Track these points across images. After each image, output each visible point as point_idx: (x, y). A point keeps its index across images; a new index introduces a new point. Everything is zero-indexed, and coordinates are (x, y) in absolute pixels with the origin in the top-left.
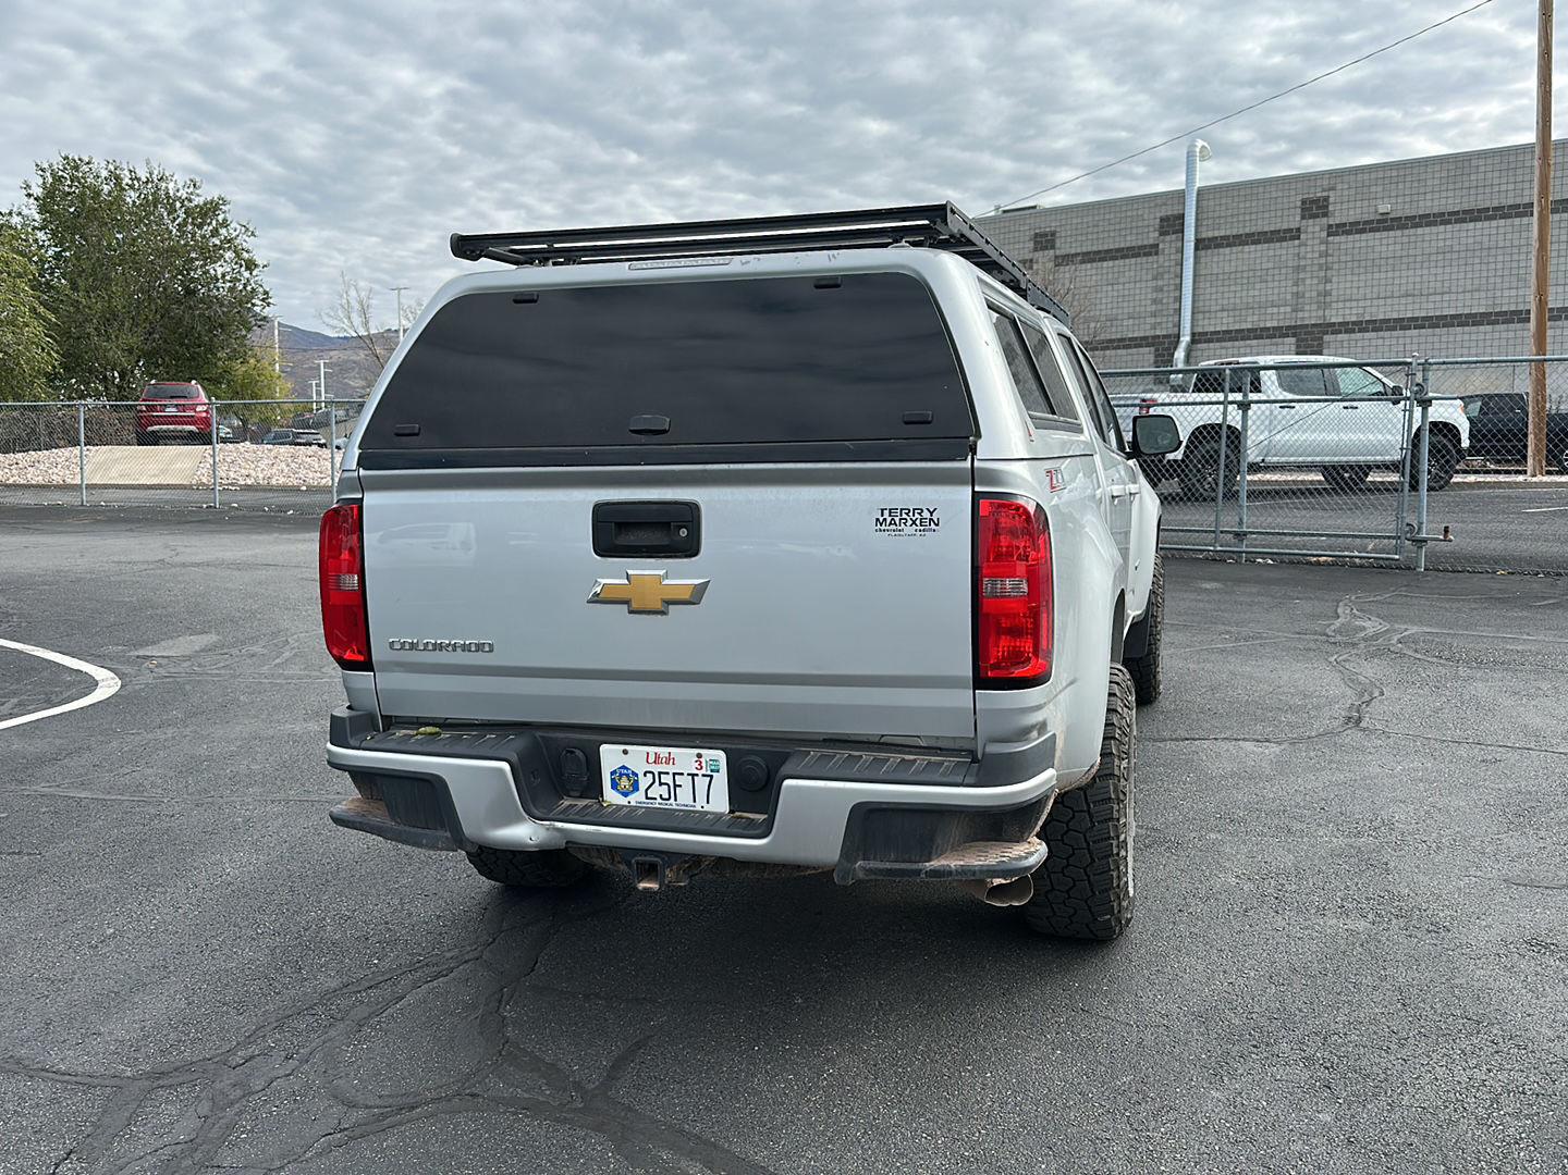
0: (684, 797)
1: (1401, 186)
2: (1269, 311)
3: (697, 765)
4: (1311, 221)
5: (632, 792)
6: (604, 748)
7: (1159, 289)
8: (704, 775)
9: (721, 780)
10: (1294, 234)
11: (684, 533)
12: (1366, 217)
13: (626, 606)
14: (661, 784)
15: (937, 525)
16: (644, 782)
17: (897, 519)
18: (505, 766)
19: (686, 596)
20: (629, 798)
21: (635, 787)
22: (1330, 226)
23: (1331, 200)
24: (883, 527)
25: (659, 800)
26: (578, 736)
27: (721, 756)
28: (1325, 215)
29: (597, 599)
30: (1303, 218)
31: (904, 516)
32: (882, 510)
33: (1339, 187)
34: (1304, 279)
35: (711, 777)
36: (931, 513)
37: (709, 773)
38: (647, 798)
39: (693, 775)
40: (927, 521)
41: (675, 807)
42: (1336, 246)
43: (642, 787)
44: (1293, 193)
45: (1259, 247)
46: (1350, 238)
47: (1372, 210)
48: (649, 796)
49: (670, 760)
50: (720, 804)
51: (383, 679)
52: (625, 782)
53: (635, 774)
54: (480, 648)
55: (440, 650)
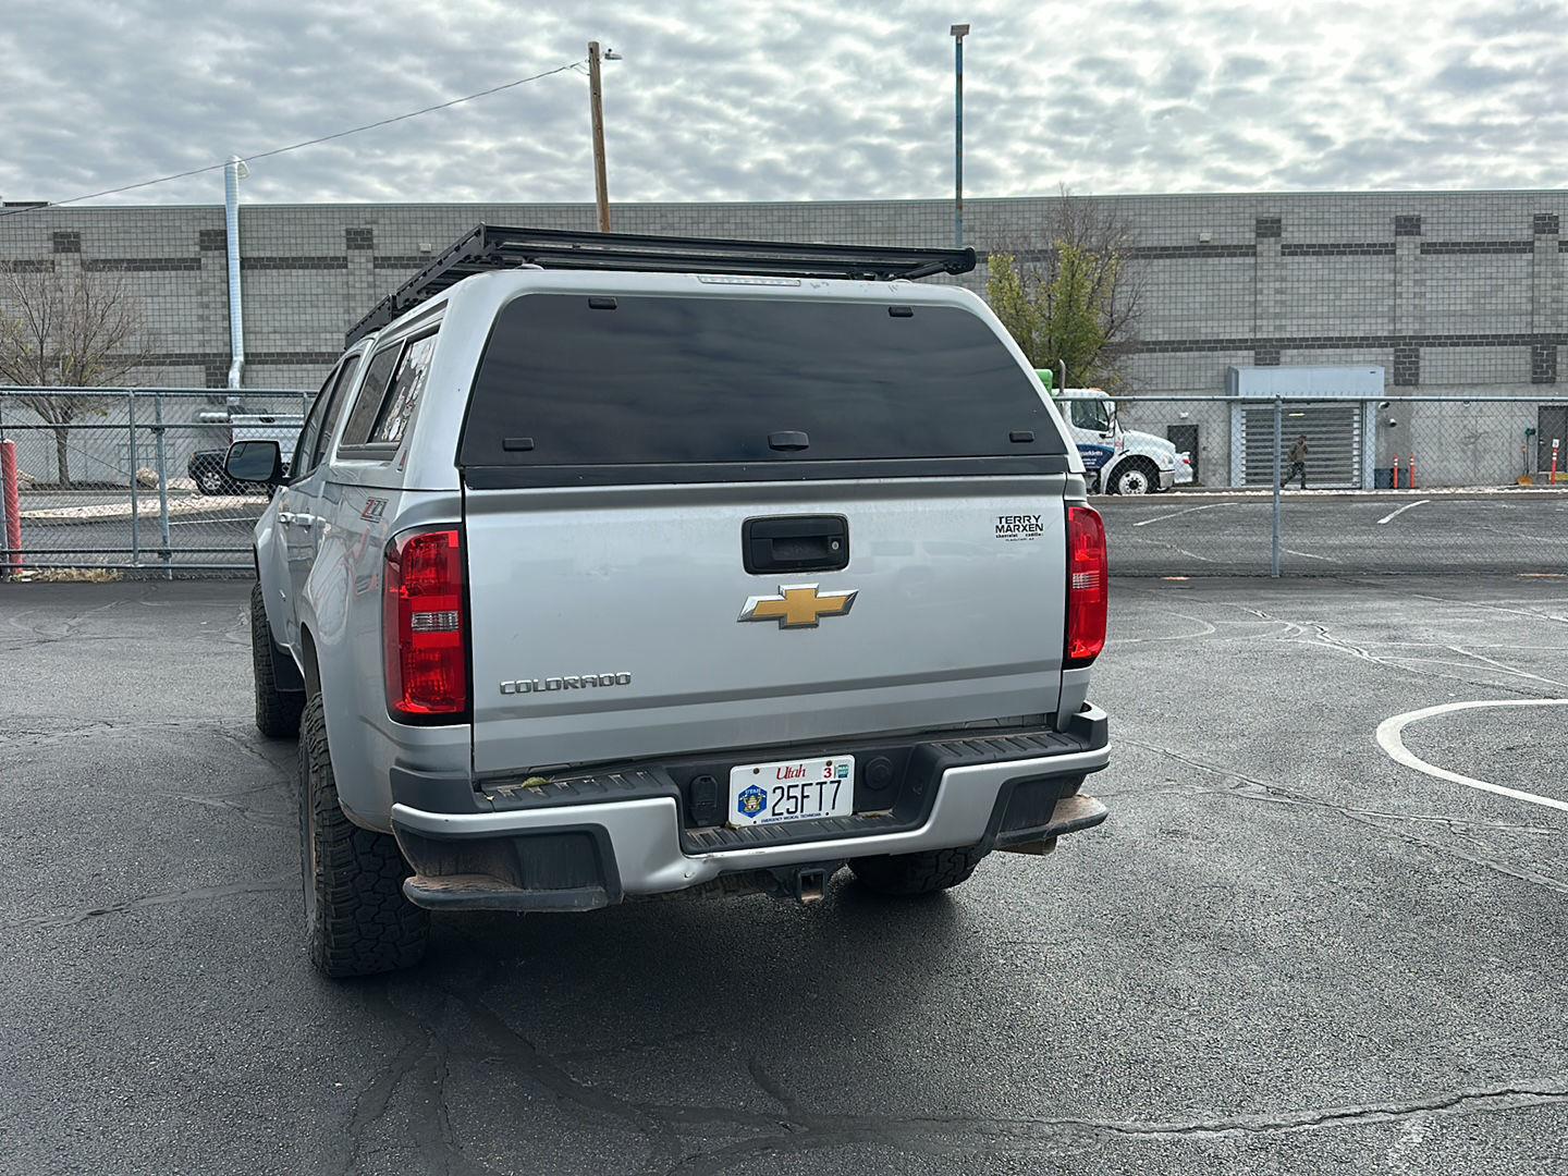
0: (811, 807)
1: (439, 227)
2: (323, 336)
3: (826, 773)
4: (357, 252)
5: (759, 811)
6: (735, 770)
7: (206, 306)
8: (832, 782)
9: (848, 784)
10: (340, 263)
11: (834, 546)
12: (409, 254)
13: (777, 622)
15: (1042, 530)
16: (771, 800)
19: (836, 608)
20: (754, 819)
21: (763, 805)
22: (375, 258)
23: (375, 233)
24: (1002, 534)
25: (786, 815)
26: (708, 763)
27: (850, 760)
28: (370, 247)
29: (750, 618)
30: (349, 247)
31: (1017, 523)
32: (1001, 518)
33: (381, 221)
34: (354, 309)
35: (839, 782)
36: (1037, 520)
37: (837, 779)
38: (774, 814)
39: (821, 784)
40: (1032, 526)
41: (800, 818)
42: (383, 279)
43: (770, 804)
44: (337, 222)
45: (307, 272)
46: (396, 272)
47: (414, 247)
48: (776, 812)
49: (801, 772)
50: (845, 807)
51: (483, 731)
52: (753, 802)
53: (764, 792)
54: (615, 681)
55: (566, 688)
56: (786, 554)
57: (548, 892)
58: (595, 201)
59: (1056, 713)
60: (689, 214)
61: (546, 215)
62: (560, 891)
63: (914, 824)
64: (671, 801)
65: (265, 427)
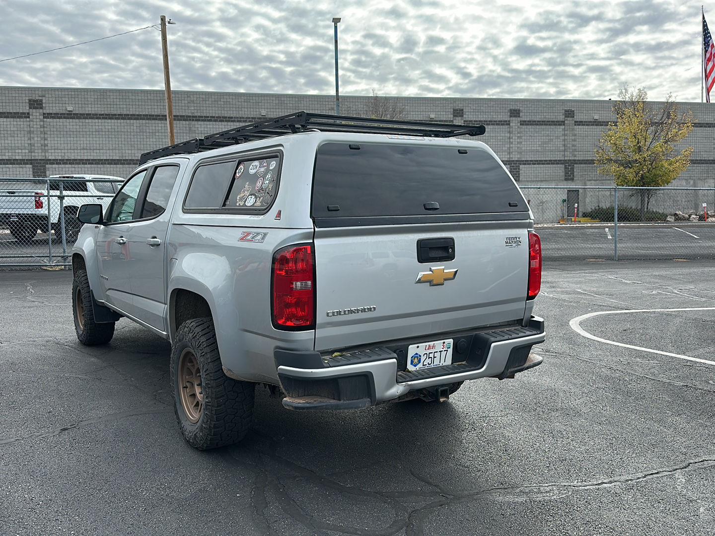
0: (436, 362)
1: (76, 99)
2: (17, 151)
3: (443, 347)
4: (34, 110)
5: (418, 364)
6: (410, 347)
8: (445, 351)
9: (450, 351)
10: (27, 116)
11: (450, 250)
12: (61, 112)
13: (429, 283)
14: (429, 358)
15: (520, 243)
16: (423, 359)
17: (511, 241)
19: (450, 277)
20: (416, 367)
21: (419, 361)
22: (44, 114)
23: (44, 101)
24: (508, 244)
25: (427, 365)
26: (400, 344)
27: (451, 340)
28: (41, 108)
29: (419, 281)
30: (30, 108)
32: (507, 238)
33: (47, 96)
34: (33, 138)
36: (519, 239)
37: (446, 349)
39: (441, 351)
40: (515, 241)
41: (433, 367)
42: (48, 124)
43: (422, 362)
44: (24, 95)
45: (8, 119)
46: (55, 120)
47: (64, 108)
48: (424, 364)
49: (434, 347)
50: (449, 361)
51: (320, 333)
52: (416, 361)
53: (420, 356)
54: (370, 309)
55: (351, 313)
56: (433, 254)
57: (350, 402)
58: (164, 89)
59: (523, 319)
60: (201, 96)
61: (130, 95)
62: (353, 401)
63: (479, 367)
64: (395, 360)
65: (11, 196)
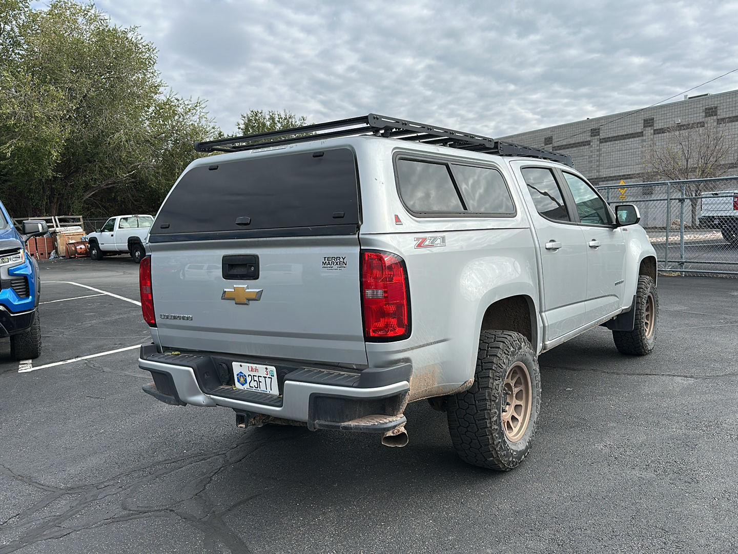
0: (263, 387)
3: (266, 372)
5: (245, 384)
6: (234, 363)
9: (275, 380)
11: (253, 269)
13: (234, 301)
14: (254, 381)
15: (346, 265)
16: (249, 379)
17: (330, 262)
18: (191, 370)
19: (254, 297)
20: (243, 386)
21: (246, 381)
24: (325, 266)
25: (254, 388)
26: (223, 358)
27: (274, 369)
29: (224, 298)
31: (333, 260)
32: (325, 258)
36: (344, 259)
37: (270, 377)
38: (249, 387)
39: (265, 377)
41: (260, 391)
43: (248, 382)
48: (251, 386)
49: (256, 370)
50: (276, 391)
52: (242, 379)
53: (245, 376)
54: (188, 319)
55: (176, 319)
57: (162, 394)
59: (367, 366)
62: (165, 395)
